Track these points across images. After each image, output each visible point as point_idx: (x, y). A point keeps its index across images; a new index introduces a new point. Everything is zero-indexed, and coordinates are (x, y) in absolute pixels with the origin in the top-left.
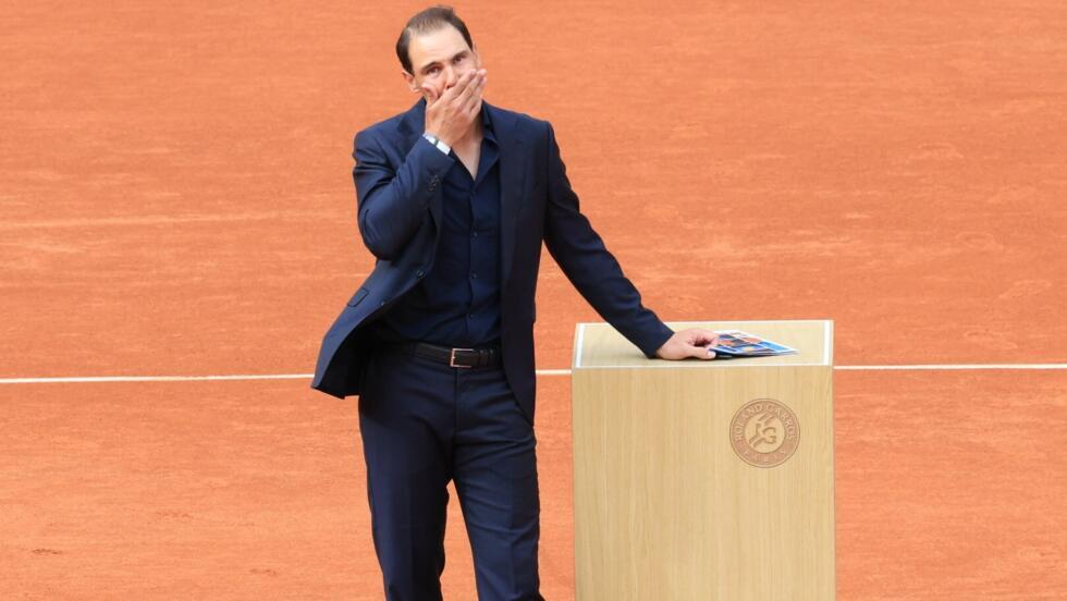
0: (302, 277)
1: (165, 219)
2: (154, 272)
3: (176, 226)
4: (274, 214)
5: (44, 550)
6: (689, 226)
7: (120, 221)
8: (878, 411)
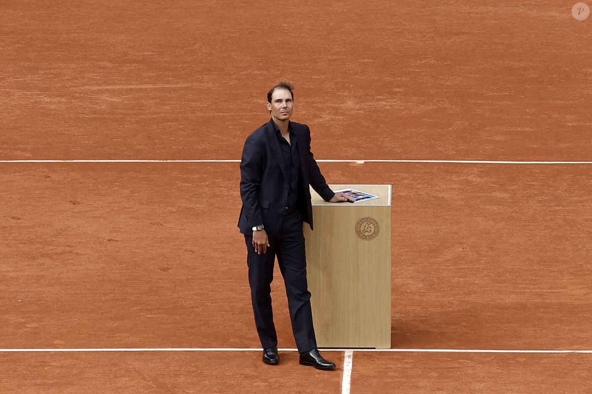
0: (201, 114)
1: (151, 86)
2: (147, 111)
3: (155, 90)
4: (189, 85)
5: (111, 240)
6: (339, 93)
7: (134, 87)
8: (406, 181)
